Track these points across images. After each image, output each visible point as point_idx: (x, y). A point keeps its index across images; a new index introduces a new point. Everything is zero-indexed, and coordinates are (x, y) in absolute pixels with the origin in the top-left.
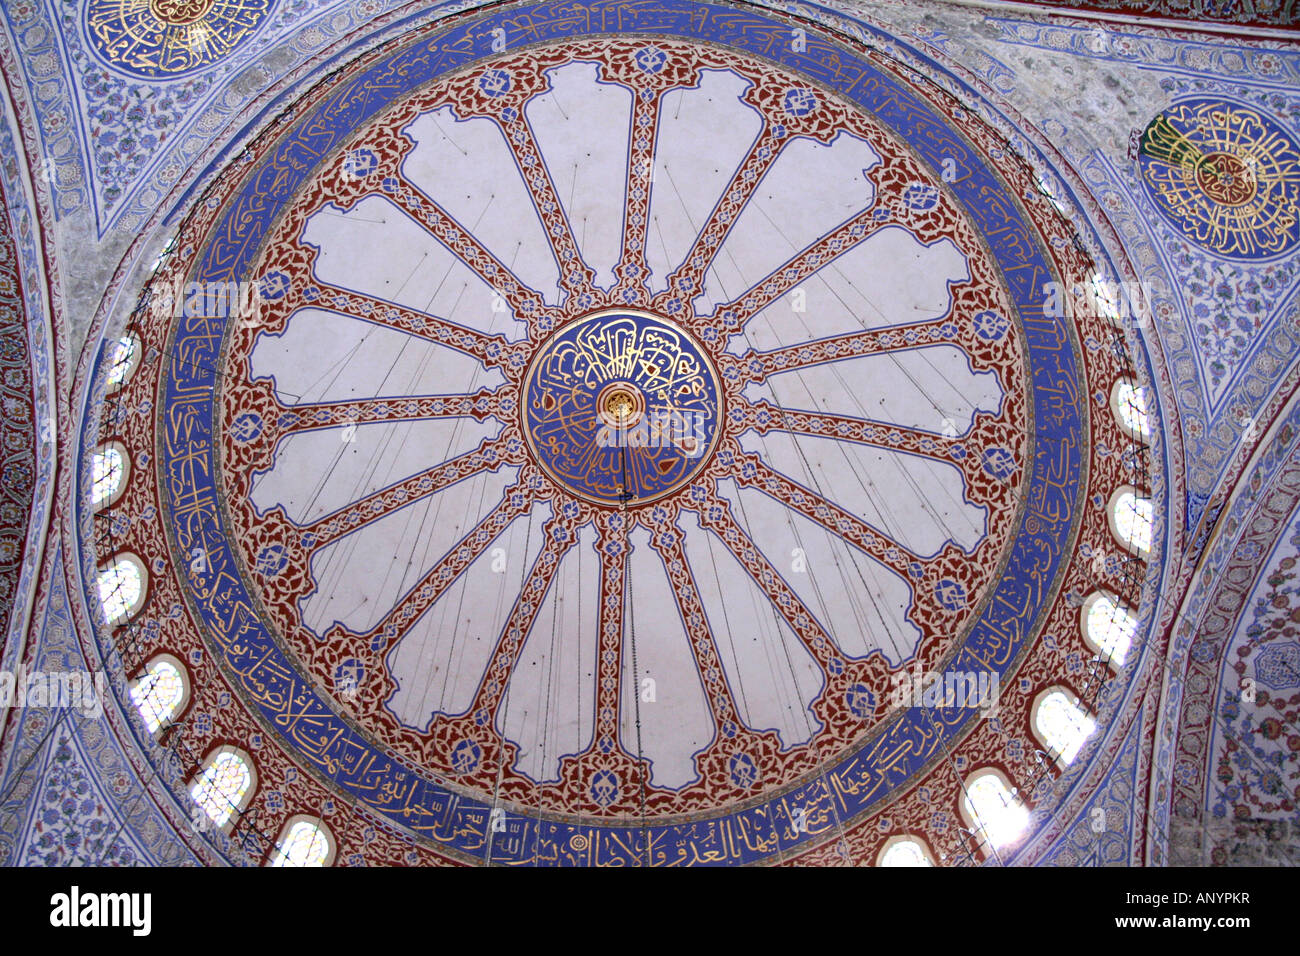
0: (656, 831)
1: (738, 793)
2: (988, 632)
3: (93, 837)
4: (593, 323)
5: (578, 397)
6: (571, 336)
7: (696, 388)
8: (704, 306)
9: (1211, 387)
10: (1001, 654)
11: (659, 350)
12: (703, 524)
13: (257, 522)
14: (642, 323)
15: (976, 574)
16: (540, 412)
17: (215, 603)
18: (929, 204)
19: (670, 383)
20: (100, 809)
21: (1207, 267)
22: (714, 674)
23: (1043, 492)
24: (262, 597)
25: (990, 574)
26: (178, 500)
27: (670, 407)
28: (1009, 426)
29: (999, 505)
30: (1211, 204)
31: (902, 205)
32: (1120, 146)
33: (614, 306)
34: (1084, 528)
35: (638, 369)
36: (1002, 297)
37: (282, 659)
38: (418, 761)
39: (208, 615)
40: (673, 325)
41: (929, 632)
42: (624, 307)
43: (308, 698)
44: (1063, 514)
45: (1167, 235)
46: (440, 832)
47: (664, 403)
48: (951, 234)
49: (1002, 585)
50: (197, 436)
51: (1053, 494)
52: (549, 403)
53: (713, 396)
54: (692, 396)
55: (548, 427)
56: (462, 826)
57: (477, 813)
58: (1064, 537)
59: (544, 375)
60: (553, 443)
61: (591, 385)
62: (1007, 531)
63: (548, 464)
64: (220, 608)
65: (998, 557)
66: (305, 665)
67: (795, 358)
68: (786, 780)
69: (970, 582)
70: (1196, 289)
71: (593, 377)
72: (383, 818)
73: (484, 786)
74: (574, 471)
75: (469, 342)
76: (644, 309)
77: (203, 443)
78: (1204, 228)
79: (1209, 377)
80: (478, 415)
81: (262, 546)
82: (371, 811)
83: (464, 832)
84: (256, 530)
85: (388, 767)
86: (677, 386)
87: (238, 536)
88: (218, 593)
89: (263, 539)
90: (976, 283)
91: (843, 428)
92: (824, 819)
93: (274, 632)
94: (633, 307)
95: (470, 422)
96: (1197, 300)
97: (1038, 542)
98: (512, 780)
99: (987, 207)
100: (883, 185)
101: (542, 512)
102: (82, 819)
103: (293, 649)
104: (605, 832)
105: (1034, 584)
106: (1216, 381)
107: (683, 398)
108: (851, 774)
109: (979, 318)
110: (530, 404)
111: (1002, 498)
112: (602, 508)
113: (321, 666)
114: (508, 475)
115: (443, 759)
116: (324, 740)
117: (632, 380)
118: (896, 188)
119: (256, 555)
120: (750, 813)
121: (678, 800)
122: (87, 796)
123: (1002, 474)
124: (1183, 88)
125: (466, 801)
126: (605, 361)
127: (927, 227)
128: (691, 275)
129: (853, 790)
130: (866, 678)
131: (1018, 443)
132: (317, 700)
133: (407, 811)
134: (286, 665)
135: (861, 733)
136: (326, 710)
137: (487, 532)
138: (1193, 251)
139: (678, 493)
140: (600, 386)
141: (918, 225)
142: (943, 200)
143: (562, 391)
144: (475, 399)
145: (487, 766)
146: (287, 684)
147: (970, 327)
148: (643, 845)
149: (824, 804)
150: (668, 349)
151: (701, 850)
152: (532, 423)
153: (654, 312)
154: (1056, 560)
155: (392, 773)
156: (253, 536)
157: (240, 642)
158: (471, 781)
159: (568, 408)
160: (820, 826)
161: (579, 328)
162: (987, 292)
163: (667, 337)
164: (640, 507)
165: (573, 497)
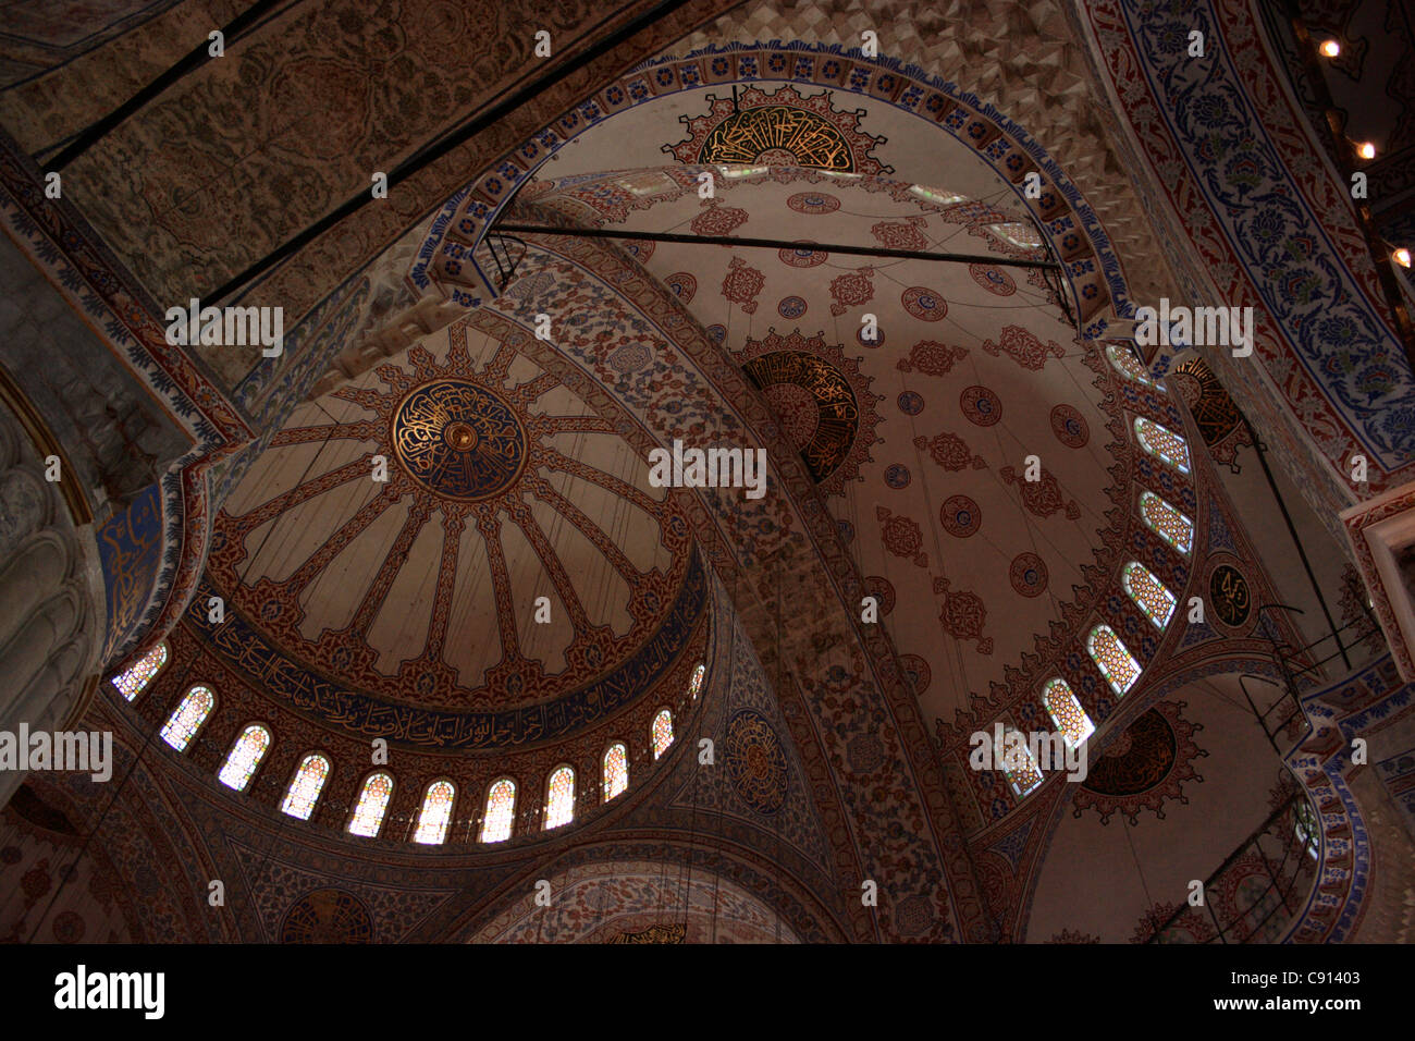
3: (289, 884)
4: (404, 410)
5: (437, 449)
6: (401, 424)
7: (484, 402)
8: (442, 362)
11: (449, 397)
12: (552, 469)
13: (318, 648)
14: (426, 391)
16: (425, 473)
17: (322, 705)
19: (471, 408)
20: (285, 869)
24: (349, 681)
26: (261, 675)
27: (484, 419)
33: (404, 396)
35: (450, 412)
37: (381, 703)
38: (490, 705)
39: (323, 715)
40: (440, 381)
42: (408, 392)
43: (408, 713)
46: (517, 738)
47: (479, 420)
50: (244, 638)
52: (424, 464)
53: (495, 399)
54: (487, 407)
55: (435, 477)
56: (528, 728)
57: (533, 714)
59: (409, 454)
60: (446, 482)
61: (438, 438)
63: (453, 495)
64: (328, 706)
66: (398, 697)
71: (433, 434)
72: (482, 751)
73: (531, 695)
74: (469, 488)
75: (354, 471)
76: (418, 386)
77: (252, 638)
80: (394, 500)
81: (331, 657)
82: (473, 751)
83: (530, 730)
84: (322, 650)
85: (474, 719)
86: (475, 407)
87: (312, 662)
88: (321, 698)
89: (328, 652)
93: (368, 693)
94: (413, 389)
95: (393, 508)
98: (545, 682)
101: (471, 522)
102: (278, 879)
103: (386, 694)
107: (484, 411)
110: (416, 473)
112: (499, 496)
113: (407, 691)
114: (437, 516)
115: (502, 694)
116: (430, 730)
117: (453, 420)
119: (330, 663)
122: (273, 868)
125: (525, 710)
126: (431, 423)
128: (418, 353)
132: (415, 710)
133: (494, 738)
134: (384, 705)
136: (423, 712)
137: (450, 554)
139: (527, 461)
140: (442, 435)
143: (426, 453)
144: (385, 493)
145: (528, 683)
146: (393, 715)
150: (451, 394)
152: (426, 481)
153: (424, 383)
155: (477, 721)
156: (321, 656)
157: (352, 713)
158: (523, 697)
159: (437, 459)
161: (400, 418)
163: (444, 389)
164: (516, 482)
165: (479, 502)
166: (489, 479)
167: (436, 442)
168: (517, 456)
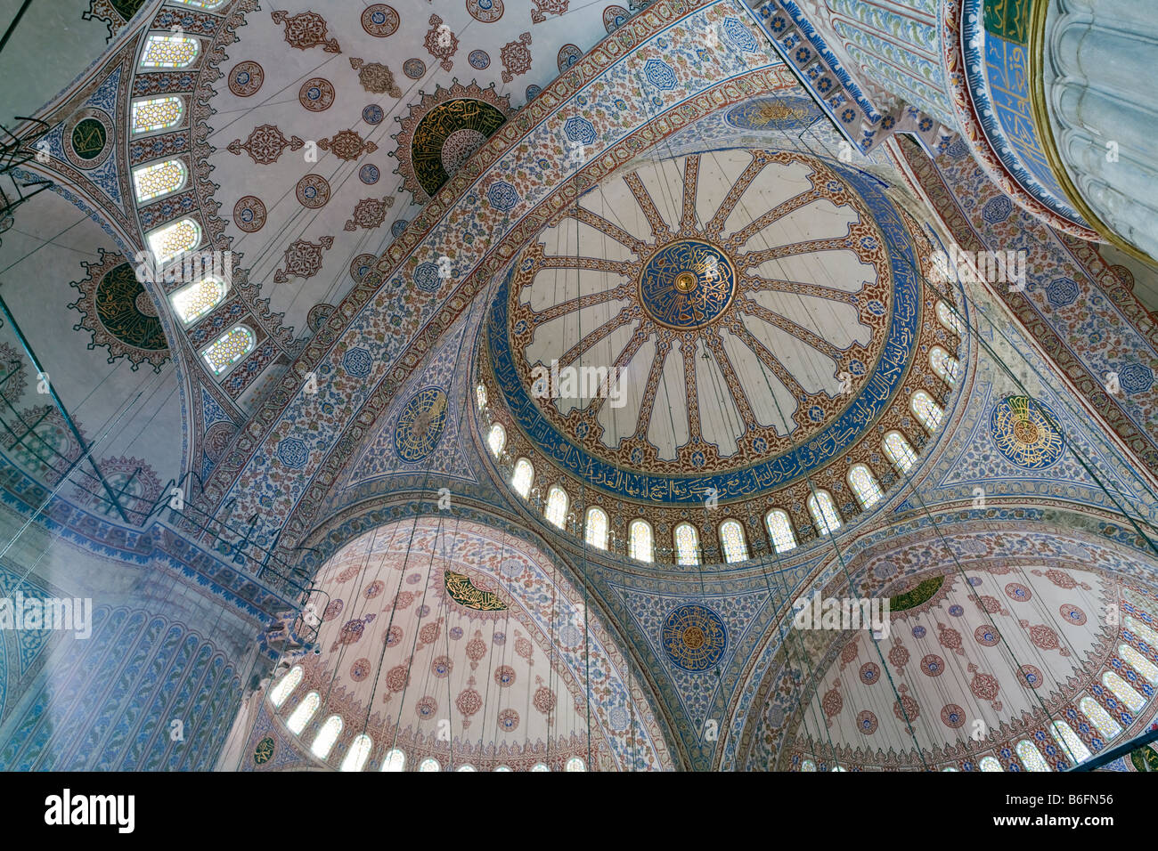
0: (594, 461)
1: (631, 464)
2: (766, 470)
4: (705, 246)
5: (673, 268)
6: (692, 244)
7: (720, 298)
8: (752, 272)
9: (949, 478)
10: (767, 482)
11: (719, 274)
12: (681, 349)
13: (534, 246)
14: (723, 260)
15: (776, 445)
16: (656, 265)
18: (877, 312)
19: (712, 288)
21: (988, 446)
22: (647, 410)
23: (827, 438)
25: (782, 450)
27: (704, 297)
28: (832, 406)
29: (804, 429)
30: (1012, 432)
31: (866, 304)
32: (1001, 390)
33: (718, 246)
34: (834, 464)
35: (705, 274)
36: (873, 363)
37: (505, 308)
40: (733, 269)
41: (742, 452)
42: (722, 249)
44: (830, 452)
45: (985, 426)
47: (703, 293)
48: (874, 328)
49: (784, 457)
51: (831, 442)
52: (662, 263)
53: (724, 305)
54: (716, 299)
55: (653, 271)
58: (822, 460)
59: (669, 252)
60: (650, 278)
61: (683, 268)
62: (801, 440)
63: (643, 285)
65: (790, 446)
66: (510, 315)
67: (768, 316)
68: (652, 471)
69: (771, 447)
70: (976, 448)
71: (685, 265)
74: (649, 295)
75: (656, 221)
76: (728, 255)
78: (1001, 436)
79: (952, 475)
80: (634, 250)
84: (532, 249)
85: (514, 375)
86: (714, 291)
90: (867, 350)
91: (764, 354)
92: (660, 496)
93: (510, 296)
94: (725, 252)
95: (629, 251)
96: (972, 451)
97: (811, 453)
99: (901, 335)
100: (866, 292)
101: (626, 303)
103: (510, 305)
104: (575, 449)
105: (798, 467)
106: (952, 478)
107: (712, 297)
108: (679, 485)
109: (855, 362)
110: (655, 259)
111: (807, 427)
112: (648, 316)
114: (625, 280)
117: (699, 276)
118: (871, 297)
120: (632, 476)
121: (607, 452)
123: (815, 419)
124: (1046, 398)
126: (695, 262)
127: (867, 318)
128: (757, 258)
129: (677, 492)
130: (705, 452)
131: (831, 414)
135: (691, 472)
136: (506, 339)
137: (601, 298)
138: (988, 438)
139: (681, 331)
141: (864, 315)
142: (884, 317)
143: (670, 262)
144: (638, 243)
147: (848, 362)
148: (587, 463)
149: (663, 490)
150: (723, 276)
151: (607, 479)
152: (649, 266)
153: (731, 259)
154: (814, 465)
159: (666, 270)
160: (658, 498)
161: (698, 244)
162: (868, 357)
163: (726, 271)
164: (663, 326)
165: (641, 304)
166: (658, 307)
167: (679, 267)
168: (682, 322)
